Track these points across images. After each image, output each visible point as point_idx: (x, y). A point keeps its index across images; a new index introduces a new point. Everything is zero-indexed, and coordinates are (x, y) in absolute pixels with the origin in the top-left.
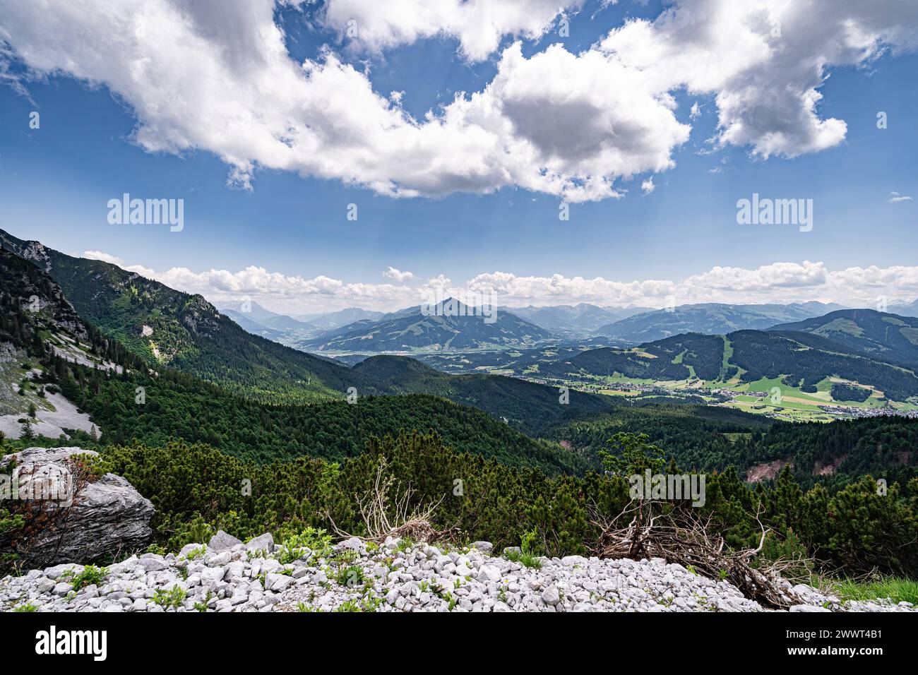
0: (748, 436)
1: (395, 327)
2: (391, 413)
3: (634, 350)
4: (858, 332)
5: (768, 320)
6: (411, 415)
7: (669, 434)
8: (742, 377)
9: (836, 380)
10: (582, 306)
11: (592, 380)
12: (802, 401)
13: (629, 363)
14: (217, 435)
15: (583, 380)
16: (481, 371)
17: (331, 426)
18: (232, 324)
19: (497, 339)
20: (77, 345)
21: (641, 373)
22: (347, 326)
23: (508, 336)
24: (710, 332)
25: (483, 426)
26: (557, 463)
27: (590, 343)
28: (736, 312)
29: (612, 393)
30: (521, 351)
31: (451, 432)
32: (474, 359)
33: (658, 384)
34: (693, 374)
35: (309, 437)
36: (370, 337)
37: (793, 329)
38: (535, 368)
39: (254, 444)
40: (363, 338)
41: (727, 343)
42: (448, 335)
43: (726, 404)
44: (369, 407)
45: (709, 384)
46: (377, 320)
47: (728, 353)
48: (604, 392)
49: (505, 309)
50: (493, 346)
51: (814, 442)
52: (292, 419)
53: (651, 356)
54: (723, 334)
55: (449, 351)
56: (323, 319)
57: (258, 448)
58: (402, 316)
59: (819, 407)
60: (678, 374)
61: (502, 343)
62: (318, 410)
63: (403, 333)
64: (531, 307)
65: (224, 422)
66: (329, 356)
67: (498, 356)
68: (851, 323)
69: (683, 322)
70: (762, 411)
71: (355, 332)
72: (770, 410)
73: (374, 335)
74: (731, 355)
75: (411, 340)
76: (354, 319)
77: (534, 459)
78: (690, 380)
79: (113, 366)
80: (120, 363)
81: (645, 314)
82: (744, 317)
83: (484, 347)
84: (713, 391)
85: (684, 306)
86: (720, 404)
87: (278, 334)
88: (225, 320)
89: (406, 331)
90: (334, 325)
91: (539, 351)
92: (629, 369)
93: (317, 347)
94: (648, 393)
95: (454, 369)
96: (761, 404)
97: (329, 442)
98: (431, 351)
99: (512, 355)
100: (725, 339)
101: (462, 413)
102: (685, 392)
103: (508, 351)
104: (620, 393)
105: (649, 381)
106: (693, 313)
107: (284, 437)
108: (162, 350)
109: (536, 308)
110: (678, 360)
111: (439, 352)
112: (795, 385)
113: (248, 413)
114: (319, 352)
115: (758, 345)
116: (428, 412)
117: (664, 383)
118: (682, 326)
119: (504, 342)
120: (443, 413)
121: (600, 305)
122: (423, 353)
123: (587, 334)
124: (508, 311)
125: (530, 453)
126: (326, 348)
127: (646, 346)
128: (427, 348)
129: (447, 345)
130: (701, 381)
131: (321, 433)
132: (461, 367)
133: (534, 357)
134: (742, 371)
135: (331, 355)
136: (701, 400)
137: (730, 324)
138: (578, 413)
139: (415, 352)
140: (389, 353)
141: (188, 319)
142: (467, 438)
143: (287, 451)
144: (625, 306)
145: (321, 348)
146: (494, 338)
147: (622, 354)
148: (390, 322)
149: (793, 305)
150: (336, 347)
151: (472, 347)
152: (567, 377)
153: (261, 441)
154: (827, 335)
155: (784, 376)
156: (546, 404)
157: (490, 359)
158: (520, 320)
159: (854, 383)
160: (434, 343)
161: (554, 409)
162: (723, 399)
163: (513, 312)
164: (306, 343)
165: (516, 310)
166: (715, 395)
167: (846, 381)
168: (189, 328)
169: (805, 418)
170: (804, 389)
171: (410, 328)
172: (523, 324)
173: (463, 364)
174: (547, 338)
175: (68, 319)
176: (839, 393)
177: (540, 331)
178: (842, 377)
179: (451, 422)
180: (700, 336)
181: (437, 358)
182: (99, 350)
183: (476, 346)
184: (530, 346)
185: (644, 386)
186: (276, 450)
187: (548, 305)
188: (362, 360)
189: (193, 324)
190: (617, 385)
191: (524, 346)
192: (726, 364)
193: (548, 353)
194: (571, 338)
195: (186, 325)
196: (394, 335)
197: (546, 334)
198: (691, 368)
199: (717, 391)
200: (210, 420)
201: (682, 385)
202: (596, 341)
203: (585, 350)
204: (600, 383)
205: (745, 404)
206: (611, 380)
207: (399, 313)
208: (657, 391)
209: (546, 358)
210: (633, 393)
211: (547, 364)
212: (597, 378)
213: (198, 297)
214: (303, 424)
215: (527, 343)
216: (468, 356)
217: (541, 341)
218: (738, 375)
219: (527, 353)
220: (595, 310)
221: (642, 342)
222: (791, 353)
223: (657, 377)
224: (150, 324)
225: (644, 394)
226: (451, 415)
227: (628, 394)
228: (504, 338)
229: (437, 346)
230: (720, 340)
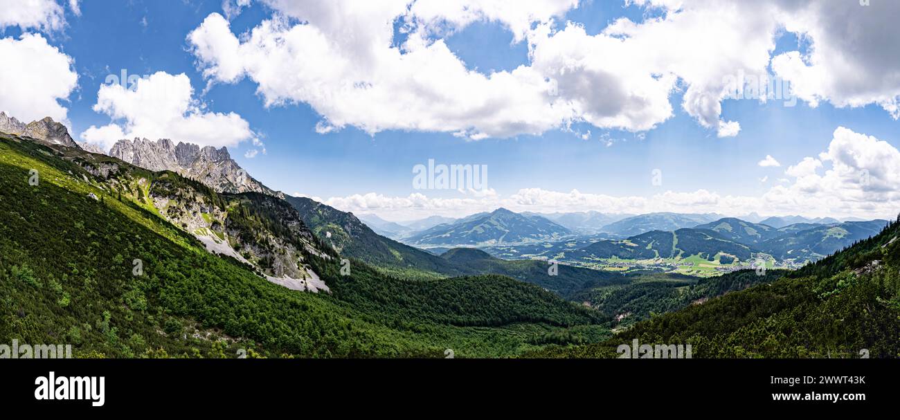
0: (688, 287)
1: (465, 228)
2: (481, 288)
3: (624, 241)
4: (730, 229)
5: (694, 223)
6: (494, 288)
7: (649, 291)
8: (682, 255)
9: (721, 254)
10: (591, 212)
11: (599, 262)
12: (708, 266)
13: (621, 250)
14: (385, 298)
15: (593, 261)
16: (525, 257)
17: (445, 295)
18: (368, 229)
19: (535, 236)
20: (310, 244)
21: (628, 256)
22: (432, 228)
23: (542, 233)
24: (665, 229)
25: (539, 294)
26: (587, 316)
27: (597, 237)
28: (678, 218)
29: (612, 269)
30: (551, 244)
31: (520, 299)
32: (520, 249)
33: (639, 262)
34: (657, 255)
35: (433, 302)
36: (449, 235)
37: (705, 228)
38: (562, 255)
39: (404, 305)
40: (444, 236)
41: (675, 236)
42: (500, 233)
43: (674, 271)
44: (467, 284)
45: (665, 260)
46: (451, 224)
47: (675, 242)
48: (608, 269)
49: (540, 215)
50: (532, 240)
51: (716, 286)
52: (421, 290)
53: (634, 245)
54: (673, 231)
55: (502, 244)
56: (417, 223)
57: (407, 308)
58: (469, 221)
59: (715, 268)
60: (649, 255)
61: (538, 238)
62: (436, 285)
63: (470, 232)
64: (557, 213)
65: (386, 290)
66: (422, 248)
67: (537, 247)
68: (728, 224)
69: (651, 224)
70: (691, 274)
71: (438, 232)
72: (694, 272)
73: (450, 234)
74: (677, 243)
75: (475, 237)
76: (437, 223)
77: (573, 314)
78: (656, 259)
79: (326, 255)
80: (328, 254)
81: (630, 218)
82: (683, 220)
83: (526, 241)
84: (668, 264)
85: (652, 213)
86: (671, 272)
87: (390, 234)
88: (365, 227)
89: (472, 231)
90: (423, 228)
91: (563, 243)
92: (622, 254)
93: (414, 243)
94: (633, 268)
95: (506, 256)
96: (691, 269)
97: (445, 306)
98: (490, 245)
99: (546, 246)
100: (674, 233)
101: (525, 287)
102: (653, 266)
103: (543, 243)
104: (617, 269)
105: (633, 261)
106: (658, 217)
107: (419, 301)
108: (336, 246)
109: (561, 214)
110: (649, 247)
111: (496, 245)
112: (706, 258)
113: (397, 286)
114: (415, 245)
115: (690, 237)
116: (503, 287)
117: (642, 261)
118: (650, 226)
119: (539, 237)
120: (513, 287)
121: (603, 212)
122: (485, 246)
123: (594, 231)
124: (542, 216)
125: (570, 311)
126: (420, 243)
127: (632, 239)
128: (487, 242)
129: (501, 239)
130: (661, 259)
131: (440, 300)
132: (512, 255)
133: (561, 247)
134: (682, 252)
135: (424, 247)
136: (662, 270)
137: (676, 224)
138: (594, 283)
139: (479, 245)
140: (462, 246)
141: (346, 227)
142: (530, 303)
143: (423, 310)
144: (618, 213)
145: (417, 243)
146: (533, 235)
147: (617, 244)
148: (460, 225)
149: (705, 214)
150: (426, 242)
151: (518, 241)
152: (583, 260)
153: (407, 303)
154: (718, 231)
155: (700, 253)
156: (572, 278)
157: (531, 249)
158: (550, 222)
159: (728, 255)
160: (492, 239)
161: (577, 282)
162: (673, 268)
163: (546, 217)
164: (407, 239)
165: (548, 215)
166: (669, 266)
167: (725, 254)
168: (348, 232)
169: (709, 275)
170: (709, 260)
171: (475, 228)
172: (552, 225)
173: (513, 253)
174: (569, 234)
175: (305, 230)
176: (724, 261)
177: (564, 229)
178: (724, 252)
179: (519, 293)
180: (661, 232)
181: (494, 249)
182: (319, 246)
183: (521, 241)
184: (558, 240)
185: (630, 264)
186: (417, 309)
187: (569, 212)
188: (445, 251)
189: (349, 230)
190: (615, 264)
191: (553, 240)
192: (674, 248)
193: (570, 245)
194: (585, 234)
195: (346, 231)
196: (463, 234)
197: (568, 232)
198: (656, 251)
199: (669, 264)
200: (378, 288)
201: (652, 262)
202: (600, 235)
203: (594, 242)
204: (604, 263)
205: (683, 270)
206: (611, 261)
207: (467, 219)
208: (638, 267)
209: (569, 248)
210: (625, 268)
211: (570, 252)
212: (602, 260)
213: (350, 214)
214: (429, 293)
215: (556, 238)
216: (515, 248)
217: (565, 237)
218: (680, 254)
219: (556, 245)
220: (599, 215)
221: (629, 236)
222: (704, 240)
223: (637, 257)
224: (330, 231)
225: (631, 268)
226: (518, 289)
227: (622, 269)
228: (540, 235)
229: (493, 241)
230: (671, 234)
